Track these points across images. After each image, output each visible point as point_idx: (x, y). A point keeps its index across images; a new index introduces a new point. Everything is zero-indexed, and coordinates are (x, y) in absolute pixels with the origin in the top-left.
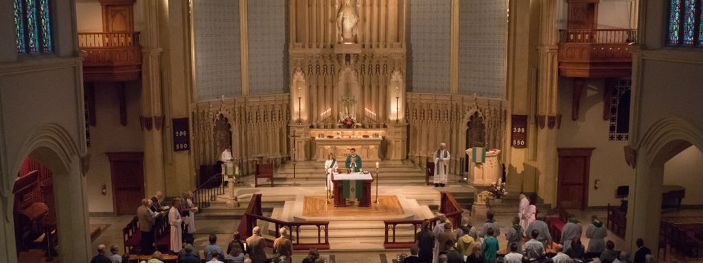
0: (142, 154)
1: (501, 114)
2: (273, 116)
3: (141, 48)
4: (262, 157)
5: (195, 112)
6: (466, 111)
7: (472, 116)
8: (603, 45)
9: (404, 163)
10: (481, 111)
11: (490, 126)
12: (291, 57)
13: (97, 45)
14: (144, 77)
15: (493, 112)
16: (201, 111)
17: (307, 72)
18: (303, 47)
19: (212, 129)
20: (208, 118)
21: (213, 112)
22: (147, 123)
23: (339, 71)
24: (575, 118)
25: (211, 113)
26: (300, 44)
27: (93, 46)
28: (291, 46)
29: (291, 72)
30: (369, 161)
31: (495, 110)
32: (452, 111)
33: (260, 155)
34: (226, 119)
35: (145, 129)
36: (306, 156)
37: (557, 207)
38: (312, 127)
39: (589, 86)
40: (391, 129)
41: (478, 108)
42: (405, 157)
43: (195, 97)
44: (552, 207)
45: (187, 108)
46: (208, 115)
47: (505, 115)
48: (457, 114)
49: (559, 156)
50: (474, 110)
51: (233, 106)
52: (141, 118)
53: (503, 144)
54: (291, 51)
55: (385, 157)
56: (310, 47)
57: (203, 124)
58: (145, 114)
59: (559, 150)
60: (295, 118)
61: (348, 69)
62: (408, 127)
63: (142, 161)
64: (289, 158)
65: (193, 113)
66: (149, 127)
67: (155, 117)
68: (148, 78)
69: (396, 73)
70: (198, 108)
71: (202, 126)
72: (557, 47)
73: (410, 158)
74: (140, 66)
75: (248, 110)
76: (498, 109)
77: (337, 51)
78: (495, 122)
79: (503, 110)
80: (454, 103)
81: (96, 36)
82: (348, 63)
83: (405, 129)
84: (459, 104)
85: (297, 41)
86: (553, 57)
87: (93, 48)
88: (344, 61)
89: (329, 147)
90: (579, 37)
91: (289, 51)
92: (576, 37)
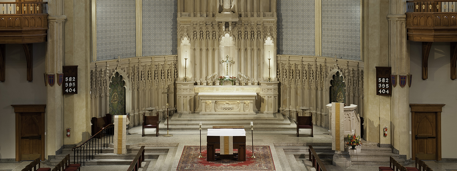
0: (45, 106)
1: (358, 73)
2: (163, 75)
3: (48, 15)
4: (152, 110)
5: (94, 70)
6: (329, 71)
7: (334, 76)
8: (445, 14)
9: (275, 117)
10: (341, 71)
11: (350, 84)
12: (178, 25)
13: (9, 13)
14: (49, 40)
15: (351, 72)
16: (99, 70)
17: (192, 37)
18: (189, 16)
19: (108, 85)
20: (105, 75)
21: (110, 70)
22: (50, 80)
23: (219, 36)
24: (424, 78)
25: (108, 71)
26: (187, 13)
27: (5, 13)
28: (179, 14)
29: (179, 37)
30: (245, 114)
31: (353, 70)
32: (317, 71)
33: (150, 109)
34: (121, 76)
35: (48, 85)
36: (190, 110)
37: (412, 159)
38: (196, 84)
39: (435, 49)
40: (264, 86)
41: (339, 68)
42: (277, 111)
43: (95, 57)
44: (408, 158)
45: (87, 67)
46: (105, 73)
47: (362, 74)
48: (321, 73)
49: (412, 112)
50: (336, 70)
51: (127, 66)
52: (45, 75)
53: (361, 100)
54: (179, 19)
55: (259, 110)
56: (194, 16)
57: (101, 80)
58: (49, 72)
59: (411, 106)
60: (181, 76)
61: (227, 35)
62: (279, 84)
63: (44, 112)
64: (176, 111)
65: (92, 71)
66: (52, 83)
67: (57, 74)
68: (53, 42)
69: (269, 38)
70: (96, 67)
71: (99, 82)
72: (405, 16)
73: (281, 112)
74: (46, 31)
75: (141, 69)
76: (356, 69)
77: (218, 19)
78: (354, 80)
79: (360, 70)
80: (318, 64)
81: (9, 5)
82: (227, 29)
83: (277, 87)
84: (323, 64)
85: (184, 12)
86: (401, 25)
87: (5, 15)
88: (224, 27)
89: (210, 101)
90: (424, 7)
91: (177, 19)
92: (420, 7)
